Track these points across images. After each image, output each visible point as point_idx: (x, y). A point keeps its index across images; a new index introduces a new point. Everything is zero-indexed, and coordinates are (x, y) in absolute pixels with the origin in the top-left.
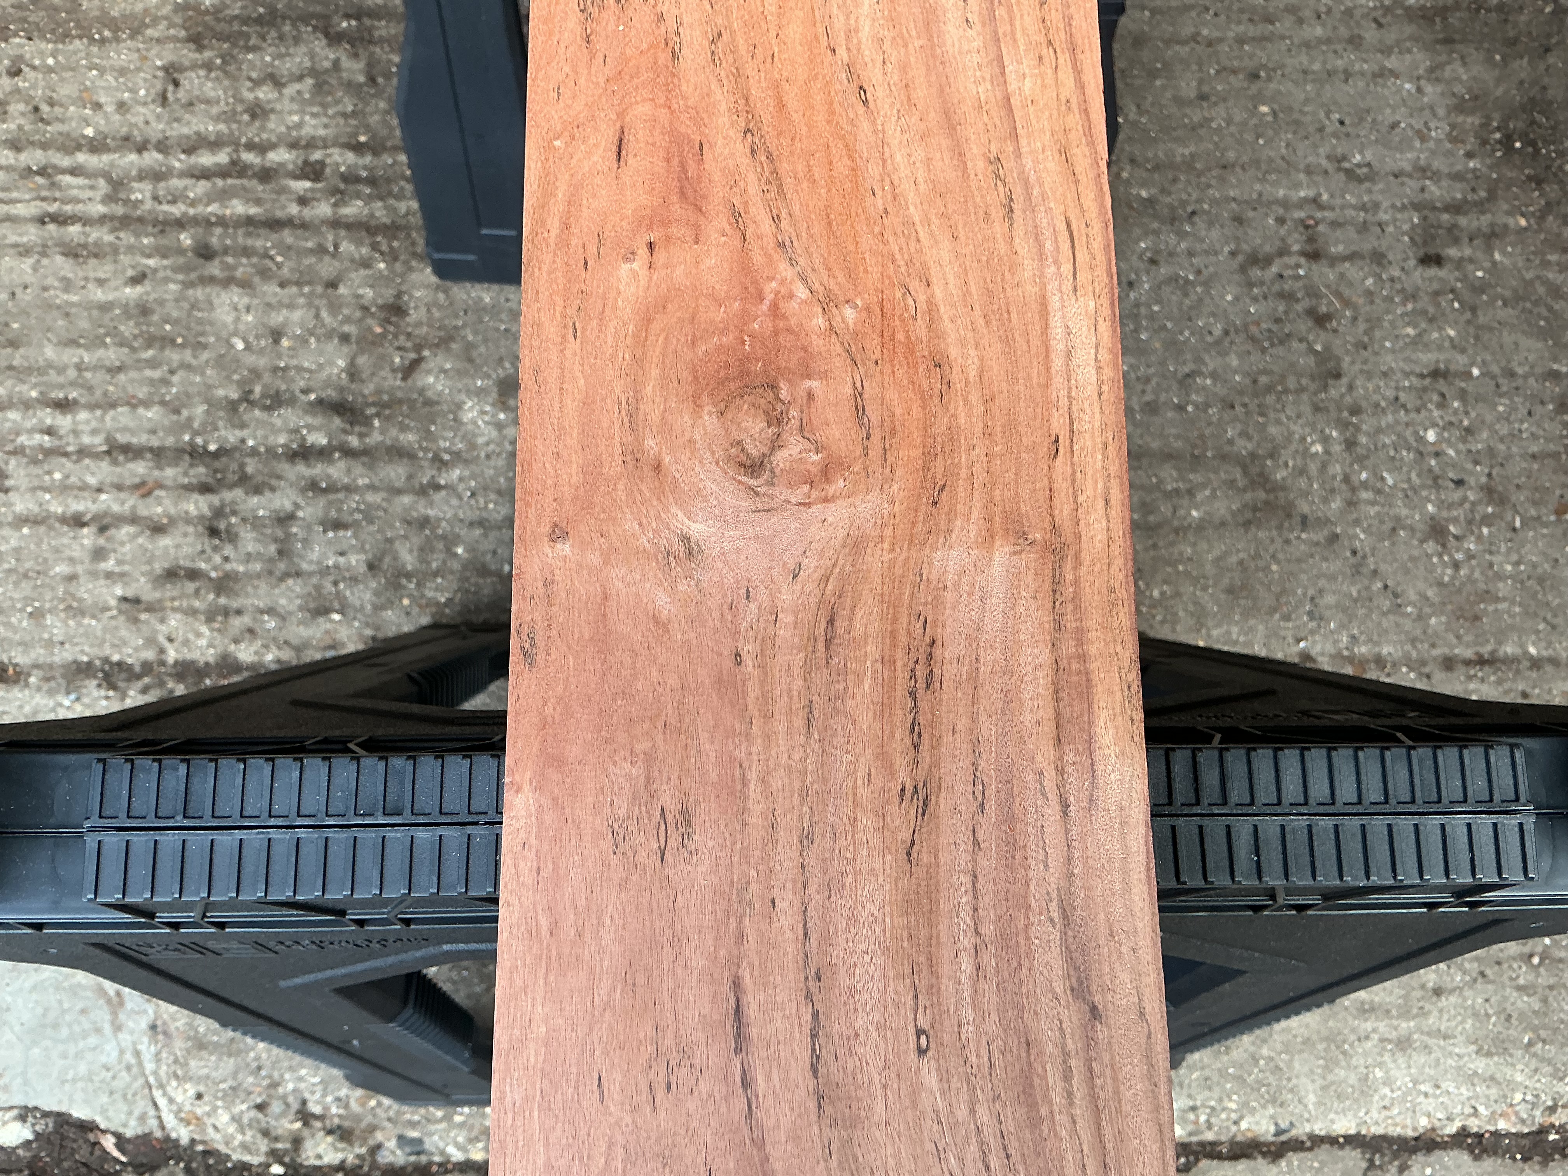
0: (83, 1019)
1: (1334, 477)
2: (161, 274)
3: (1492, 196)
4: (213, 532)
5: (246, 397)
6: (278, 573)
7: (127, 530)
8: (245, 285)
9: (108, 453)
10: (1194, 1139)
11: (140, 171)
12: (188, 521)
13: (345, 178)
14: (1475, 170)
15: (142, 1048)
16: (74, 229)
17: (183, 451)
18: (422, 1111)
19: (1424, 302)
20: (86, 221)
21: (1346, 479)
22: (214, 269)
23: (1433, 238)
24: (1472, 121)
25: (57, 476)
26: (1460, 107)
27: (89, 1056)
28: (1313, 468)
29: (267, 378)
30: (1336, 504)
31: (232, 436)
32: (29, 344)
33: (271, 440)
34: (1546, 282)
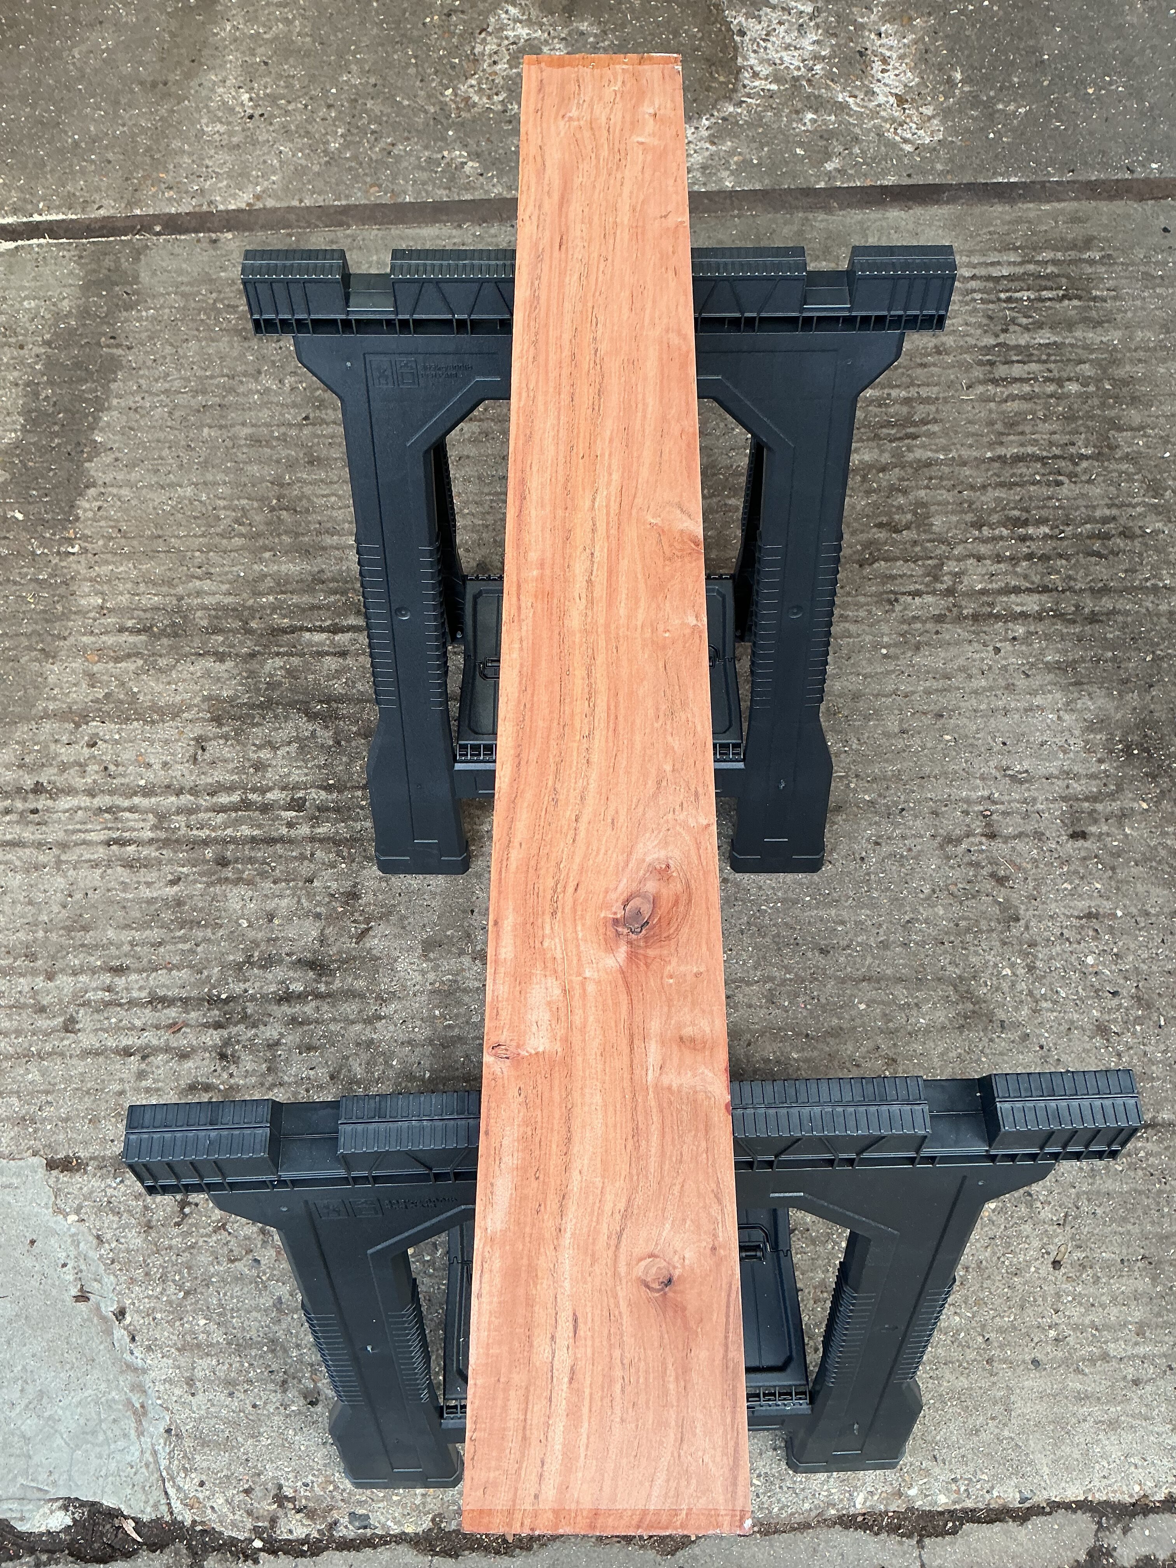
0: (114, 1427)
1: (1021, 992)
2: (191, 878)
3: (1120, 789)
4: (223, 1056)
5: (249, 960)
6: (267, 1085)
7: (161, 1057)
8: (250, 883)
9: (150, 1002)
10: (958, 1507)
11: (178, 808)
12: (205, 1050)
13: (319, 809)
14: (1106, 771)
15: (159, 1448)
16: (131, 849)
17: (203, 999)
18: (368, 1492)
19: (1076, 865)
20: (139, 843)
21: (1030, 993)
22: (229, 873)
23: (1079, 820)
24: (1101, 737)
25: (113, 1020)
26: (1090, 728)
27: (118, 1456)
28: (1005, 986)
29: (263, 946)
30: (1025, 1012)
31: (237, 988)
32: (96, 928)
33: (265, 990)
34: (1165, 847)
